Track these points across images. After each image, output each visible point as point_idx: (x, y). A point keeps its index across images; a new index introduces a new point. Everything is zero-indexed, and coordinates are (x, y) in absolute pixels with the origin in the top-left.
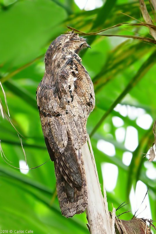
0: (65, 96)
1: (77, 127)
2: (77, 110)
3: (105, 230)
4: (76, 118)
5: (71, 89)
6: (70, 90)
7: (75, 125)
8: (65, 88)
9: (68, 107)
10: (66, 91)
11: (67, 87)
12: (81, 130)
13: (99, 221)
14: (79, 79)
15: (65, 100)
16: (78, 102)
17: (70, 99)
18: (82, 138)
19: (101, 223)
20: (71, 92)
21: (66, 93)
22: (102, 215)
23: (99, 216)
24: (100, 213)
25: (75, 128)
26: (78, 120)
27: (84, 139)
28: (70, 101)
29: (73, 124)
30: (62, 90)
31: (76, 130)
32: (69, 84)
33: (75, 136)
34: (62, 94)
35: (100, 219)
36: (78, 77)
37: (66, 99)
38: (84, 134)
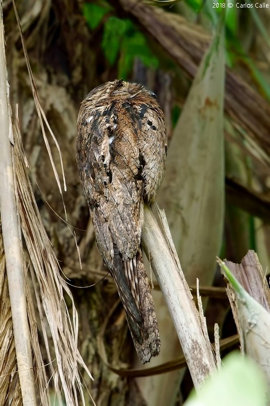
0: (99, 174)
1: (123, 223)
2: (121, 194)
3: (207, 365)
4: (120, 208)
5: (105, 161)
6: (104, 163)
7: (120, 220)
8: (98, 161)
9: (105, 191)
10: (99, 166)
11: (100, 159)
12: (129, 226)
13: (196, 352)
14: (118, 137)
15: (100, 180)
16: (121, 180)
17: (106, 179)
18: (133, 239)
19: (199, 356)
20: (105, 166)
21: (100, 170)
22: (198, 341)
23: (195, 345)
24: (195, 341)
25: (121, 225)
26: (123, 211)
27: (136, 239)
28: (107, 182)
29: (118, 219)
30: (95, 164)
31: (123, 228)
32: (102, 154)
33: (123, 238)
34: (95, 170)
35: (196, 349)
36: (117, 135)
37: (101, 178)
38: (135, 232)
